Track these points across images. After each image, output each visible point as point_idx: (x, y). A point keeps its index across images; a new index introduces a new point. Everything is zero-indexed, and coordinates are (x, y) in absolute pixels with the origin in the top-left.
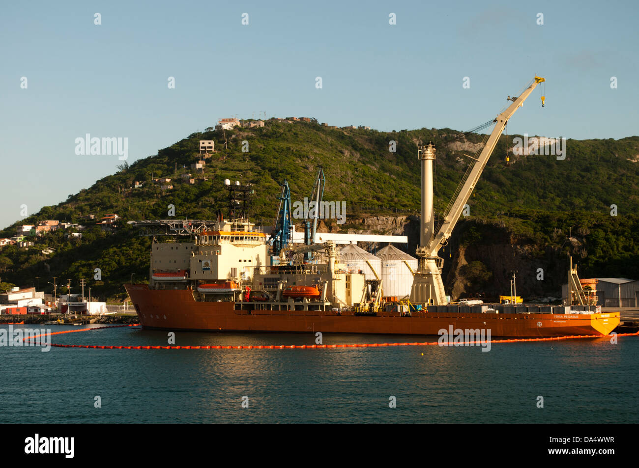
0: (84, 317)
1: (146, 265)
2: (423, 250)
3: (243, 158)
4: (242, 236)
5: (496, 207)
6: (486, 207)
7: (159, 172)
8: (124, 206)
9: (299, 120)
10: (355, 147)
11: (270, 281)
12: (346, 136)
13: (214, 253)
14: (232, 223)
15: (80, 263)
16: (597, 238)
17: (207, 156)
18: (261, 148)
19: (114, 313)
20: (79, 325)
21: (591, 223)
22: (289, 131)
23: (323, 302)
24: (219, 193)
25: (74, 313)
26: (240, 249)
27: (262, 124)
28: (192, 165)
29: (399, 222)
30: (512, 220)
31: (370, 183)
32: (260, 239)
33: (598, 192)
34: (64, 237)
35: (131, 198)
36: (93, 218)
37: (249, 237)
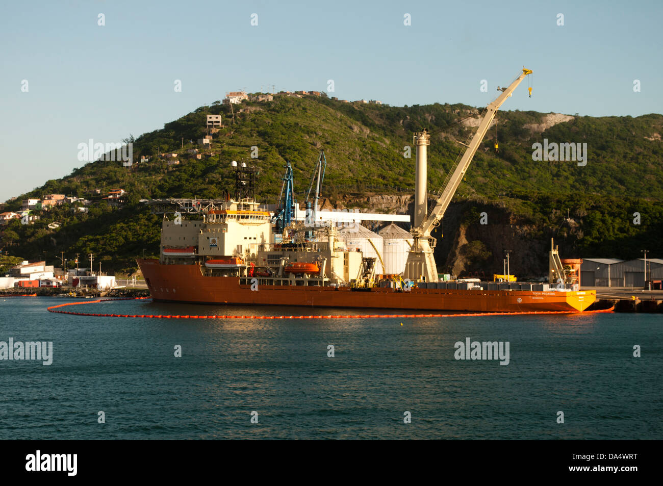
0: (95, 290)
1: (153, 240)
2: (416, 230)
3: (251, 133)
4: (247, 215)
5: (508, 185)
6: (498, 185)
7: (166, 147)
8: (130, 181)
9: (309, 94)
10: (365, 123)
11: (273, 258)
12: (356, 110)
13: (221, 231)
14: (238, 203)
15: (87, 238)
16: (593, 219)
17: (214, 131)
18: (269, 123)
19: (124, 287)
20: (90, 298)
21: (589, 205)
22: (298, 106)
23: (322, 278)
24: (225, 169)
25: (85, 287)
26: (246, 227)
27: (271, 99)
28: (199, 140)
29: (404, 201)
30: (513, 201)
31: (378, 161)
32: (265, 218)
33: (613, 170)
34: (70, 212)
35: (137, 173)
36: (99, 193)
37: (254, 216)
